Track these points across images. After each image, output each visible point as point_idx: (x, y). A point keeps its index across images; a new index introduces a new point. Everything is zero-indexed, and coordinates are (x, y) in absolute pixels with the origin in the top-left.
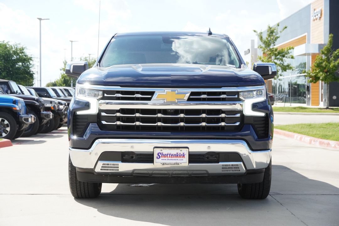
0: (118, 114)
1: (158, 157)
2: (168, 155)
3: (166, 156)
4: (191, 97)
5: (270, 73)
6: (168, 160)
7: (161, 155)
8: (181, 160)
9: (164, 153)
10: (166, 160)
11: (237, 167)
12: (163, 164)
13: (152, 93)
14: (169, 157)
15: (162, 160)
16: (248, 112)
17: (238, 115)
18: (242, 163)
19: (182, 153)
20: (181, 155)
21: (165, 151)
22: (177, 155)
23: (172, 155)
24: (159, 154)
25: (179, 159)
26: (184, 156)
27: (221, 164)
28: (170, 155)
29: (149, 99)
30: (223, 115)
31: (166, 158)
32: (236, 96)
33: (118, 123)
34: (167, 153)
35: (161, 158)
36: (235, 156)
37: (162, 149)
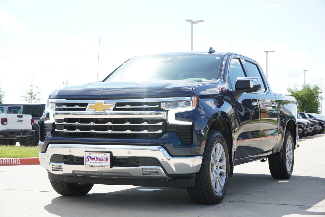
0: (65, 123)
1: (88, 160)
2: (95, 159)
3: (93, 159)
4: (117, 107)
5: (252, 86)
6: (95, 162)
7: (89, 159)
8: (105, 163)
9: (92, 157)
10: (93, 162)
11: (157, 171)
12: (91, 166)
13: (86, 105)
14: (96, 160)
15: (91, 162)
16: (172, 120)
17: (161, 124)
18: (160, 168)
19: (106, 157)
20: (105, 159)
21: (93, 155)
22: (102, 159)
23: (98, 159)
24: (88, 157)
25: (103, 162)
26: (107, 160)
27: (141, 167)
28: (96, 158)
29: (84, 110)
30: (145, 124)
31: (94, 161)
32: (157, 106)
33: (65, 130)
34: (94, 157)
35: (90, 161)
36: (154, 161)
37: (90, 153)
